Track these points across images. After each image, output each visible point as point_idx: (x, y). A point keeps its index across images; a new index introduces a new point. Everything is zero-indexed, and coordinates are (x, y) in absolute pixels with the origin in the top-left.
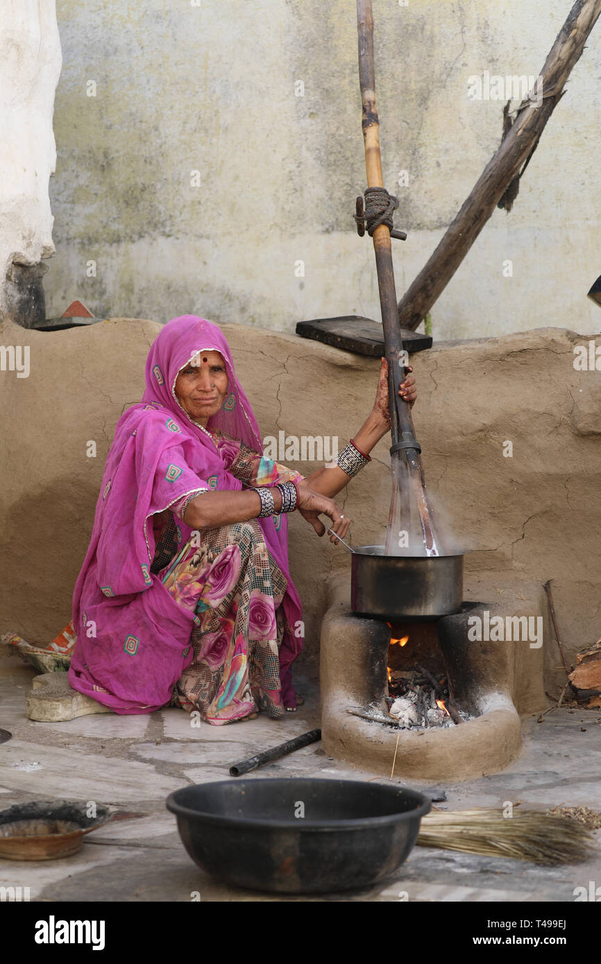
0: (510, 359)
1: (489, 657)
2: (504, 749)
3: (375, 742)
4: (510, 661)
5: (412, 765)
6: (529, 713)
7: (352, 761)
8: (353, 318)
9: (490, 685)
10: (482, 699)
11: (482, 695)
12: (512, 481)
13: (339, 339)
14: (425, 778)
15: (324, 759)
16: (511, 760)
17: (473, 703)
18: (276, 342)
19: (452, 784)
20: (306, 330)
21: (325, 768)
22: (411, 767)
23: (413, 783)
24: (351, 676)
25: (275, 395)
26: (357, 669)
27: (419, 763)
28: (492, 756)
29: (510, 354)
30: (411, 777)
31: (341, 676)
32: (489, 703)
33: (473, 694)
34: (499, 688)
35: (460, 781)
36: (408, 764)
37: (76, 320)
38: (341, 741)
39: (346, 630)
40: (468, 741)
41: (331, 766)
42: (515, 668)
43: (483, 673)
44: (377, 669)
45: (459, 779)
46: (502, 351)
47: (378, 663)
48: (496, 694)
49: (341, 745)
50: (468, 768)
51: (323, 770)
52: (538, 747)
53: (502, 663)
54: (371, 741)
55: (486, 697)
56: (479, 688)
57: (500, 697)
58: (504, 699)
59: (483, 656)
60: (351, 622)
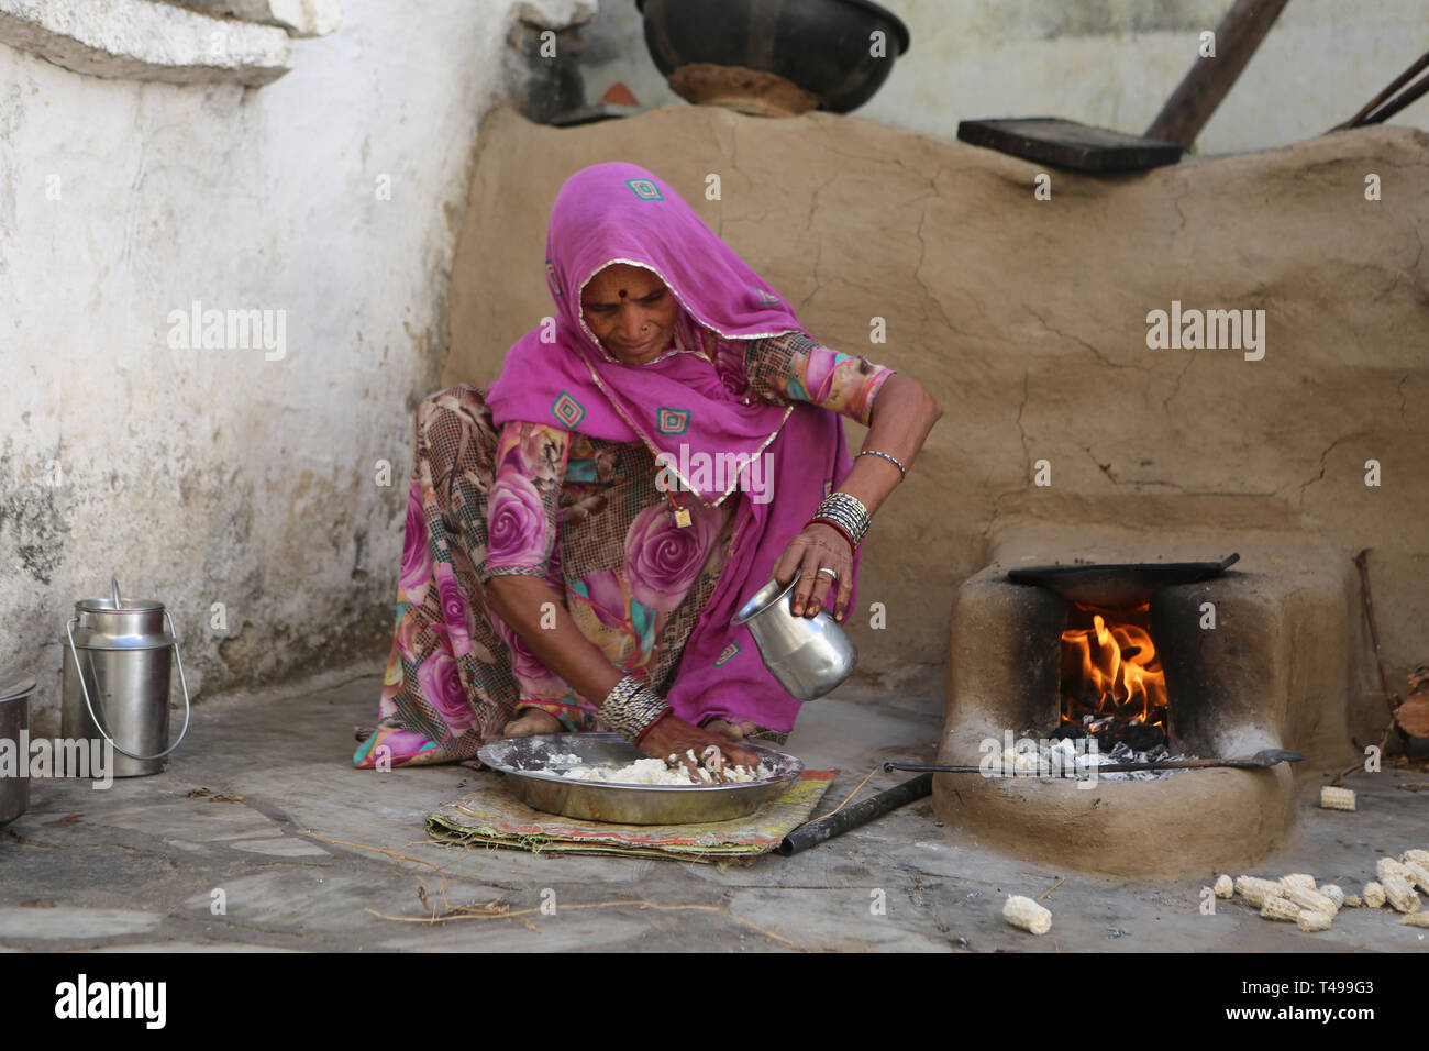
0: (1311, 176)
1: (1241, 662)
2: (1256, 828)
3: (1013, 798)
4: (1280, 673)
5: (1077, 844)
6: (1318, 769)
7: (973, 831)
8: (1051, 120)
9: (1238, 712)
10: (1224, 735)
11: (1225, 729)
12: (1305, 380)
13: (1028, 144)
14: (1100, 871)
15: (929, 824)
16: (1270, 850)
17: (1208, 742)
18: (922, 146)
19: (1150, 887)
20: (972, 132)
21: (922, 840)
22: (1076, 848)
23: (1079, 879)
24: (993, 682)
25: (915, 230)
26: (1002, 668)
27: (1090, 843)
28: (1233, 839)
29: (1312, 167)
30: (1075, 867)
31: (975, 681)
32: (1236, 743)
33: (1209, 727)
34: (1257, 718)
35: (1166, 882)
36: (1070, 842)
37: (612, 109)
38: (957, 793)
39: (987, 600)
40: (1187, 807)
41: (935, 838)
42: (1290, 686)
43: (1229, 689)
44: (1037, 672)
45: (1167, 877)
46: (1298, 163)
47: (1041, 661)
48: (1251, 728)
49: (957, 800)
50: (1183, 859)
51: (918, 845)
52: (1328, 830)
53: (1264, 674)
54: (1006, 796)
55: (1233, 732)
56: (1221, 717)
57: (1259, 734)
58: (1266, 737)
59: (1229, 659)
60: (996, 589)
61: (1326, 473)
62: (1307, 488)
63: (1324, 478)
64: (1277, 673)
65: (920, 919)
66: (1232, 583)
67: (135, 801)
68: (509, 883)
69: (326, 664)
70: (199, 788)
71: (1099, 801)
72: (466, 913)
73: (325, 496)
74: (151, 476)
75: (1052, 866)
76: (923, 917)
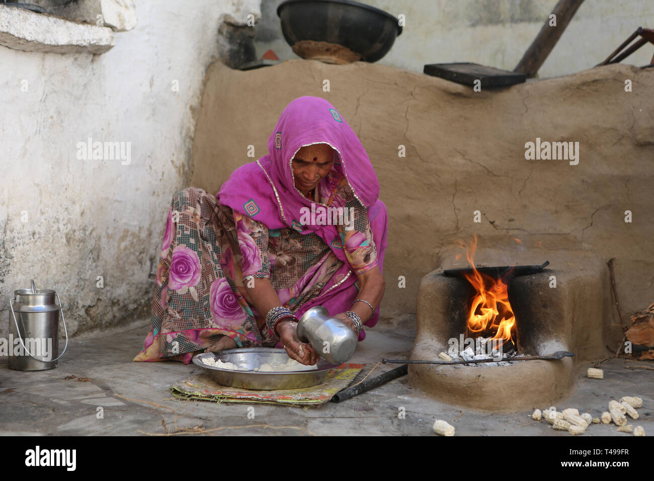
0: (584, 88)
1: (549, 310)
2: (553, 387)
3: (441, 375)
4: (567, 316)
5: (470, 396)
6: (589, 360)
7: (424, 390)
8: (467, 64)
9: (549, 334)
10: (542, 345)
11: (542, 342)
12: (583, 181)
13: (455, 75)
14: (481, 408)
15: (405, 388)
16: (561, 397)
17: (534, 348)
18: (407, 76)
19: (504, 415)
20: (430, 70)
21: (401, 395)
22: (470, 397)
23: (471, 412)
24: (436, 321)
25: (404, 115)
26: (441, 315)
27: (476, 395)
28: (543, 392)
29: (584, 84)
30: (469, 406)
31: (428, 321)
32: (547, 349)
33: (535, 341)
34: (556, 337)
35: (511, 413)
36: (467, 395)
37: (266, 62)
38: (417, 373)
39: (433, 284)
40: (520, 378)
41: (407, 394)
42: (573, 322)
43: (543, 323)
44: (456, 317)
45: (512, 411)
46: (578, 82)
47: (458, 312)
48: (554, 341)
49: (417, 376)
50: (519, 402)
51: (399, 397)
52: (589, 388)
53: (560, 317)
54: (438, 374)
55: (545, 344)
56: (540, 336)
57: (557, 344)
58: (560, 346)
59: (543, 309)
60: (437, 279)
61: (593, 224)
62: (585, 231)
63: (593, 226)
64: (565, 316)
65: (395, 432)
66: (545, 275)
67: (41, 382)
68: (207, 417)
69: (137, 317)
70: (70, 375)
71: (480, 376)
72: (185, 431)
73: (135, 240)
74: (52, 233)
75: (458, 406)
76: (396, 430)
